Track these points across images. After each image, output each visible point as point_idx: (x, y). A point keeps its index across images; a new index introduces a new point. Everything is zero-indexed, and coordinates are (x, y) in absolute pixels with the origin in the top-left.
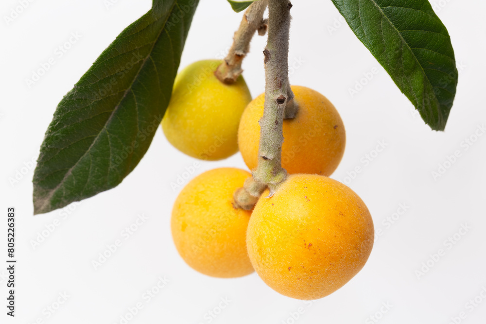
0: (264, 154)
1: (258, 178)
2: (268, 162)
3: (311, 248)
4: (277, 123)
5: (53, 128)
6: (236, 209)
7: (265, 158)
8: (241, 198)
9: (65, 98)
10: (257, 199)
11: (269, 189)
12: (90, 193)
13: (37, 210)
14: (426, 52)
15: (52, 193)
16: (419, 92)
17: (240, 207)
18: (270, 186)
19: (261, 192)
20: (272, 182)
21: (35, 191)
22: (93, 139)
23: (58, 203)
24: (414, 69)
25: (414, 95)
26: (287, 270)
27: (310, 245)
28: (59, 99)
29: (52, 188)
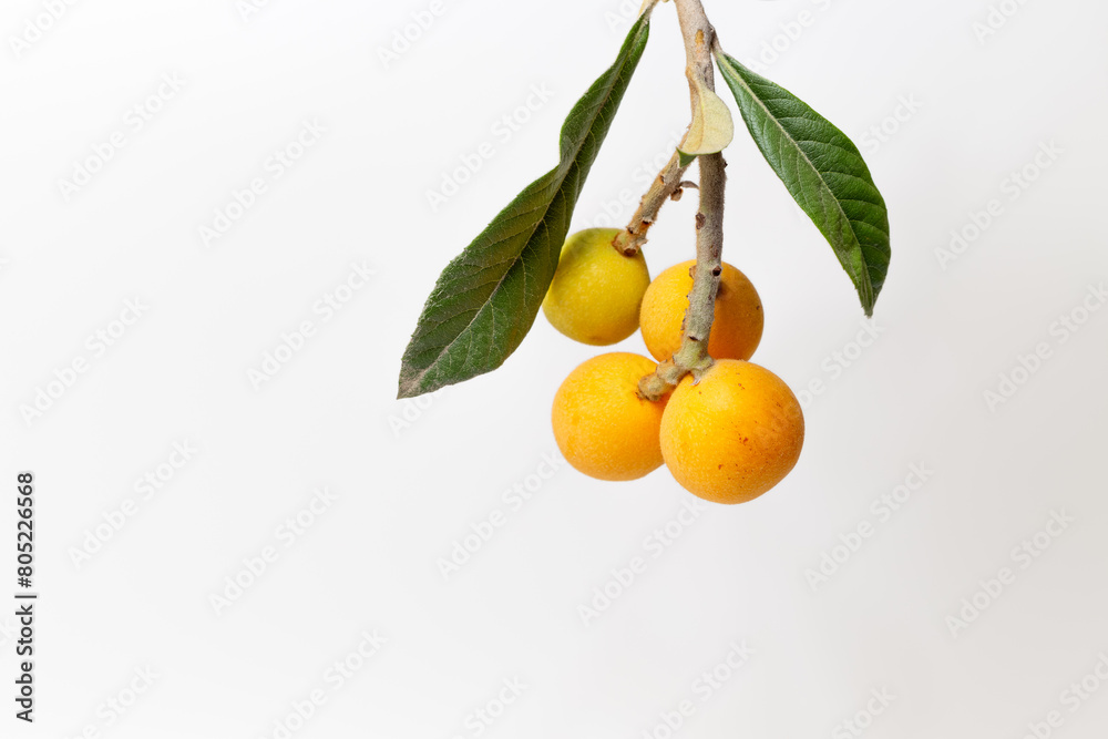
0: (693, 334)
1: (680, 362)
2: (696, 343)
3: (747, 443)
4: (710, 298)
5: (435, 297)
6: (641, 399)
7: (693, 339)
8: (652, 386)
9: (452, 263)
10: (674, 387)
11: (693, 376)
12: (466, 375)
13: (402, 394)
14: (863, 225)
15: (424, 373)
16: (860, 269)
17: (647, 398)
18: (694, 372)
19: (680, 379)
20: (698, 367)
21: (403, 370)
22: (475, 312)
23: (429, 386)
24: (852, 244)
25: (854, 273)
26: (717, 468)
27: (746, 439)
28: (445, 264)
29: (424, 368)
